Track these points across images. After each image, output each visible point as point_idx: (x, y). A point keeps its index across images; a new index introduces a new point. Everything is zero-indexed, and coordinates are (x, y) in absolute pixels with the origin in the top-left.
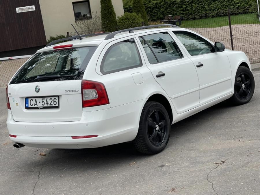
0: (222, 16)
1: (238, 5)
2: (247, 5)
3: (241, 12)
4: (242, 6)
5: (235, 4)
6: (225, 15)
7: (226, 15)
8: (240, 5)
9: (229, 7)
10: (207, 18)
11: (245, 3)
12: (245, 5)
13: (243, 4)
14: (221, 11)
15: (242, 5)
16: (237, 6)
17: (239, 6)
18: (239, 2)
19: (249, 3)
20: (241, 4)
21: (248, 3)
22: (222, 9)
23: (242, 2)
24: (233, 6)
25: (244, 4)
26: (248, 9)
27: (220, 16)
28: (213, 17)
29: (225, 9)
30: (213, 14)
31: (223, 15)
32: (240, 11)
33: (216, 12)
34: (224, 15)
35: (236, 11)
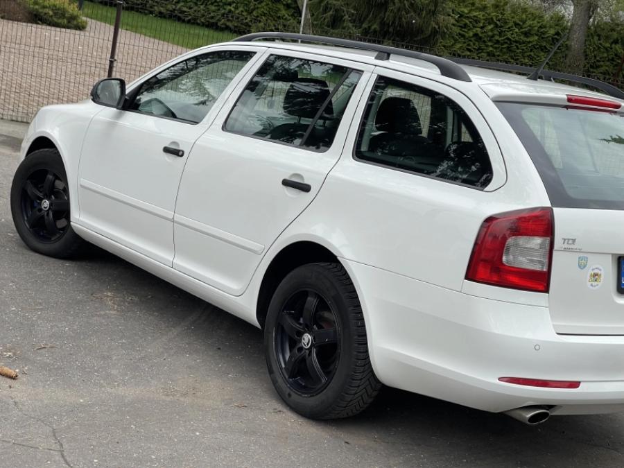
0: (184, 21)
1: (229, 7)
2: (249, 17)
3: (232, 27)
4: (238, 14)
5: (221, 4)
6: (192, 21)
7: (193, 24)
8: (233, 9)
9: (206, 4)
10: (146, 14)
11: (246, 11)
12: (245, 14)
13: (241, 9)
14: (185, 9)
15: (237, 12)
16: (225, 9)
17: (230, 11)
18: (234, 2)
19: (255, 13)
20: (236, 8)
21: (252, 12)
22: (189, 4)
23: (239, 5)
24: (216, 8)
25: (242, 11)
26: (250, 26)
27: (179, 19)
28: (161, 15)
29: (196, 8)
30: (162, 9)
31: (186, 19)
32: (229, 24)
33: (170, 7)
34: (189, 22)
35: (219, 20)
